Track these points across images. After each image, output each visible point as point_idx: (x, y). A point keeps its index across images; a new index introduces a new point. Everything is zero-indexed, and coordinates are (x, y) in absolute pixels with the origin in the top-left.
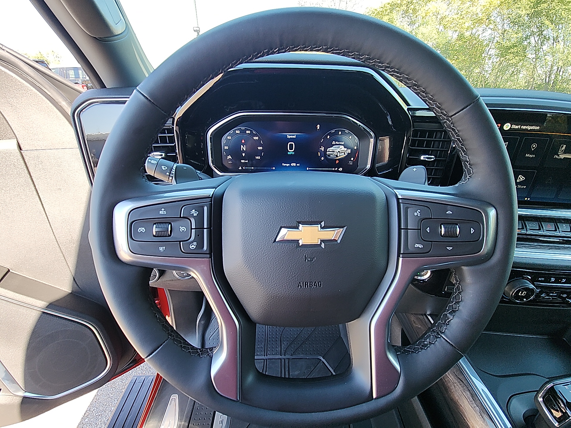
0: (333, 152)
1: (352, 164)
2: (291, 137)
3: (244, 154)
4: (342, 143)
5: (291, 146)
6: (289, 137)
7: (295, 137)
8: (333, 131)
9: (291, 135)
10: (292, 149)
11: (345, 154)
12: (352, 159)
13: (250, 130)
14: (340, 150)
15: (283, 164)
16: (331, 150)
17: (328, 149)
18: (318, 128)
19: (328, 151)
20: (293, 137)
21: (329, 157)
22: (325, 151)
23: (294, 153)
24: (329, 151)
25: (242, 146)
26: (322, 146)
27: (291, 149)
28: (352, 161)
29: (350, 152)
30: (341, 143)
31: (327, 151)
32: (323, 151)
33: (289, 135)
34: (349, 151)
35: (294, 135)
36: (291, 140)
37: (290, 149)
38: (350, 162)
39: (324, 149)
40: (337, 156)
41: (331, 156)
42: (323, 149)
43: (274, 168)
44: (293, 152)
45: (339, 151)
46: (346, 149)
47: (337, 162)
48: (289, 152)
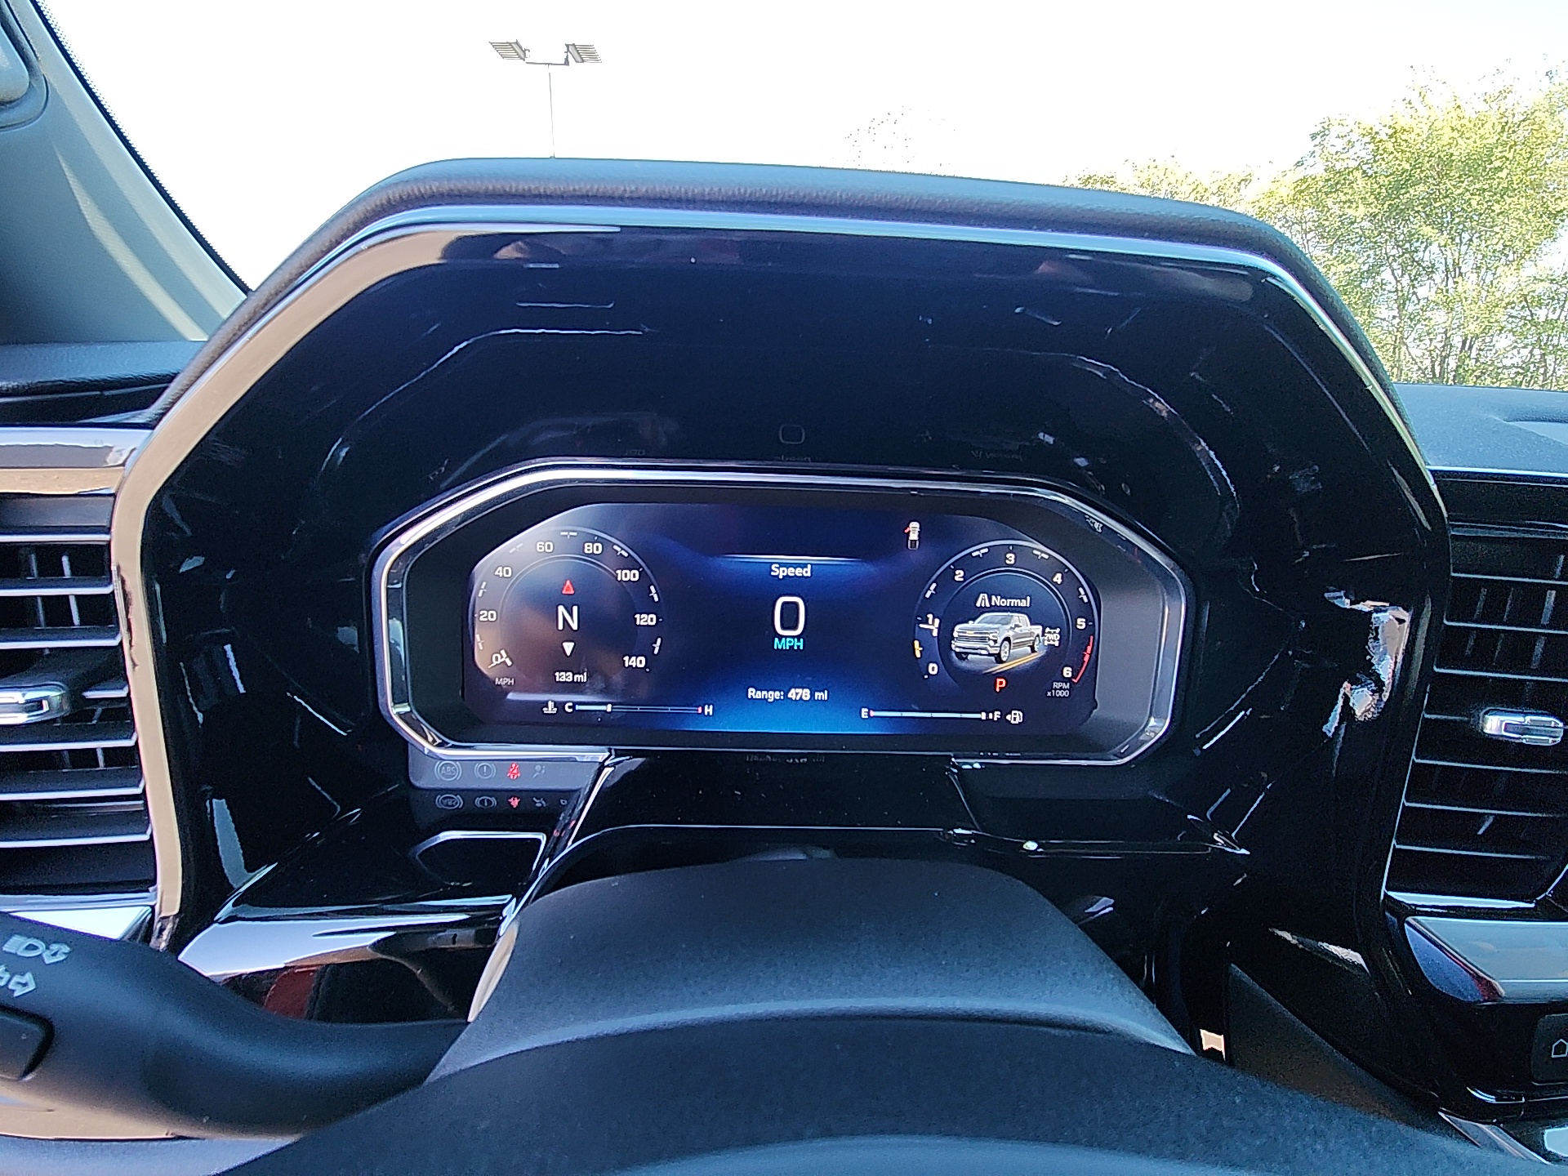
0: (983, 639)
1: (1065, 694)
2: (791, 572)
3: (568, 647)
4: (1023, 603)
5: (790, 612)
6: (781, 573)
7: (807, 572)
8: (980, 550)
9: (787, 565)
10: (795, 627)
11: (1033, 650)
12: (1067, 672)
13: (600, 540)
14: (1010, 634)
15: (752, 692)
16: (970, 634)
17: (957, 628)
18: (914, 536)
19: (955, 634)
20: (799, 572)
21: (963, 664)
22: (946, 635)
23: (801, 644)
24: (960, 638)
25: (561, 609)
26: (930, 616)
27: (789, 621)
28: (1068, 680)
29: (1057, 644)
30: (1014, 602)
31: (953, 638)
32: (935, 633)
33: (781, 565)
34: (1053, 638)
35: (804, 566)
36: (791, 585)
37: (783, 627)
38: (1056, 685)
39: (939, 628)
40: (998, 659)
41: (970, 656)
42: (933, 625)
43: (709, 710)
44: (798, 637)
45: (1007, 639)
46: (1038, 629)
47: (1001, 683)
48: (780, 637)
